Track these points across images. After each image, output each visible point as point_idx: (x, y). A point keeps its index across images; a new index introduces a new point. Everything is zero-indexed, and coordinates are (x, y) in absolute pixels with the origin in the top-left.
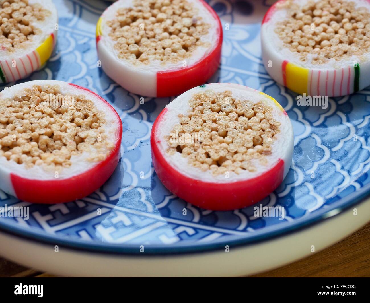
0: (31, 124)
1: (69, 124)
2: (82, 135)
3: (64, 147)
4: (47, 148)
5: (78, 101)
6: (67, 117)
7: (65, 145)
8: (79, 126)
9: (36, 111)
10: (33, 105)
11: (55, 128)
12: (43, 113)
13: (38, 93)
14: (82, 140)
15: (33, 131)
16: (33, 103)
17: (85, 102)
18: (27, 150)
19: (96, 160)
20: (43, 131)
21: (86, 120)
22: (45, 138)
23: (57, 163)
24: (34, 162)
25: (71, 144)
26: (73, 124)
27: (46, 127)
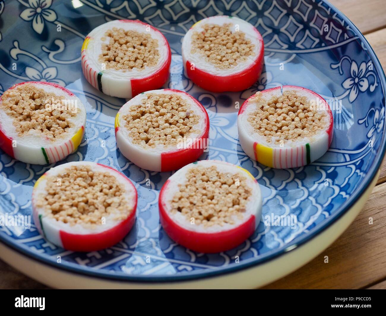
0: (72, 194)
1: (99, 194)
2: (109, 201)
3: (96, 211)
4: (84, 212)
5: (104, 176)
6: (97, 188)
7: (97, 209)
8: (106, 194)
9: (75, 185)
10: (72, 181)
11: (89, 197)
12: (80, 186)
13: (75, 171)
14: (109, 205)
15: (73, 199)
16: (72, 179)
17: (110, 177)
18: (70, 213)
19: (120, 219)
20: (81, 199)
21: (111, 190)
22: (82, 204)
23: (92, 222)
24: (76, 222)
25: (102, 208)
26: (102, 193)
27: (83, 196)
